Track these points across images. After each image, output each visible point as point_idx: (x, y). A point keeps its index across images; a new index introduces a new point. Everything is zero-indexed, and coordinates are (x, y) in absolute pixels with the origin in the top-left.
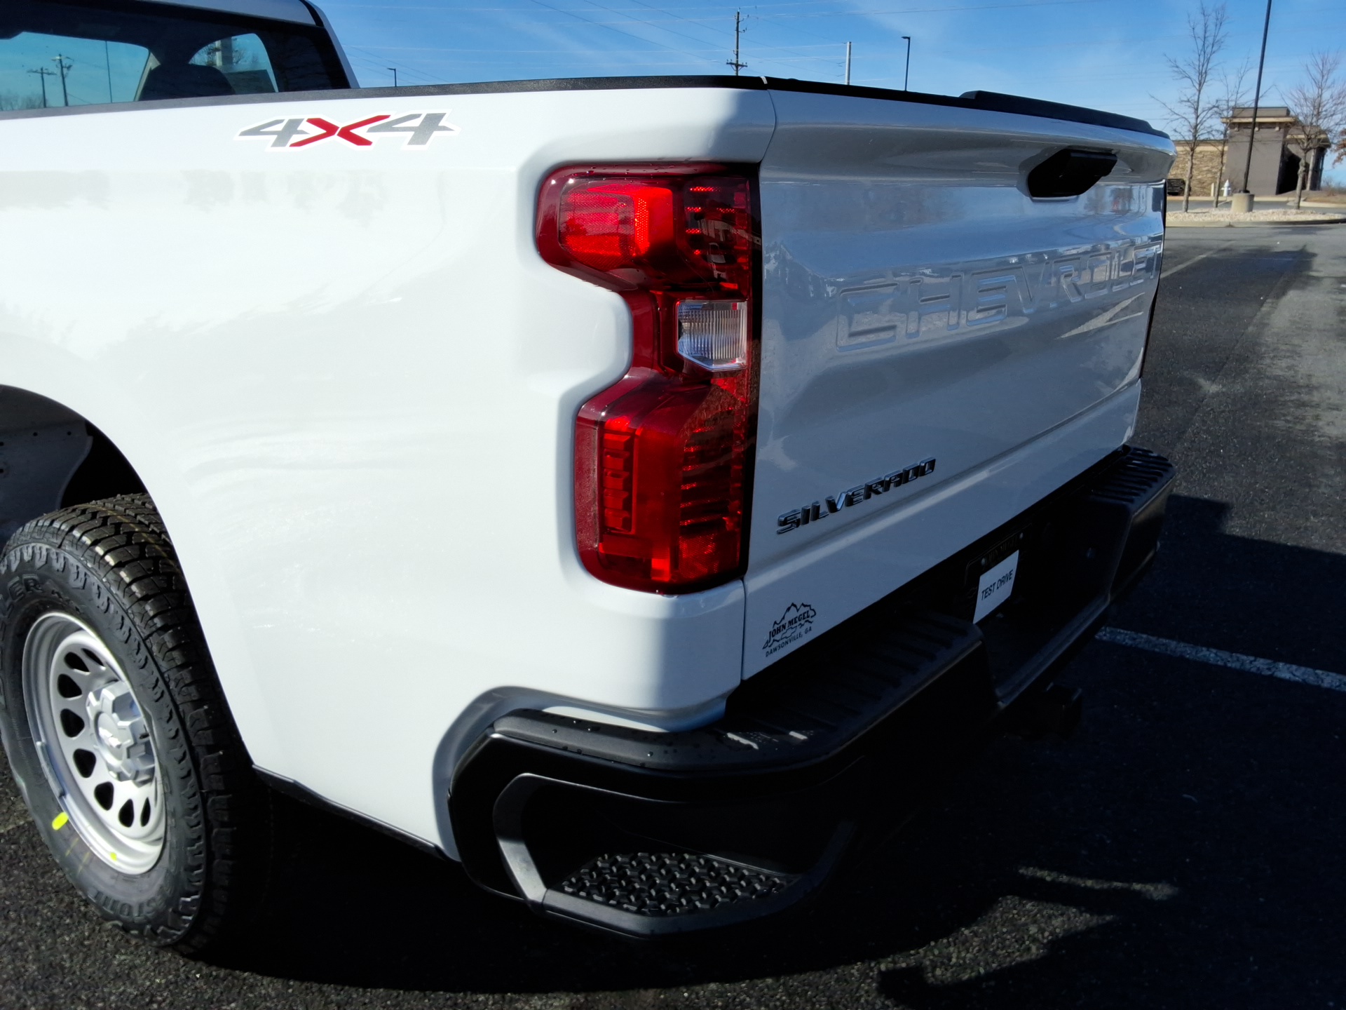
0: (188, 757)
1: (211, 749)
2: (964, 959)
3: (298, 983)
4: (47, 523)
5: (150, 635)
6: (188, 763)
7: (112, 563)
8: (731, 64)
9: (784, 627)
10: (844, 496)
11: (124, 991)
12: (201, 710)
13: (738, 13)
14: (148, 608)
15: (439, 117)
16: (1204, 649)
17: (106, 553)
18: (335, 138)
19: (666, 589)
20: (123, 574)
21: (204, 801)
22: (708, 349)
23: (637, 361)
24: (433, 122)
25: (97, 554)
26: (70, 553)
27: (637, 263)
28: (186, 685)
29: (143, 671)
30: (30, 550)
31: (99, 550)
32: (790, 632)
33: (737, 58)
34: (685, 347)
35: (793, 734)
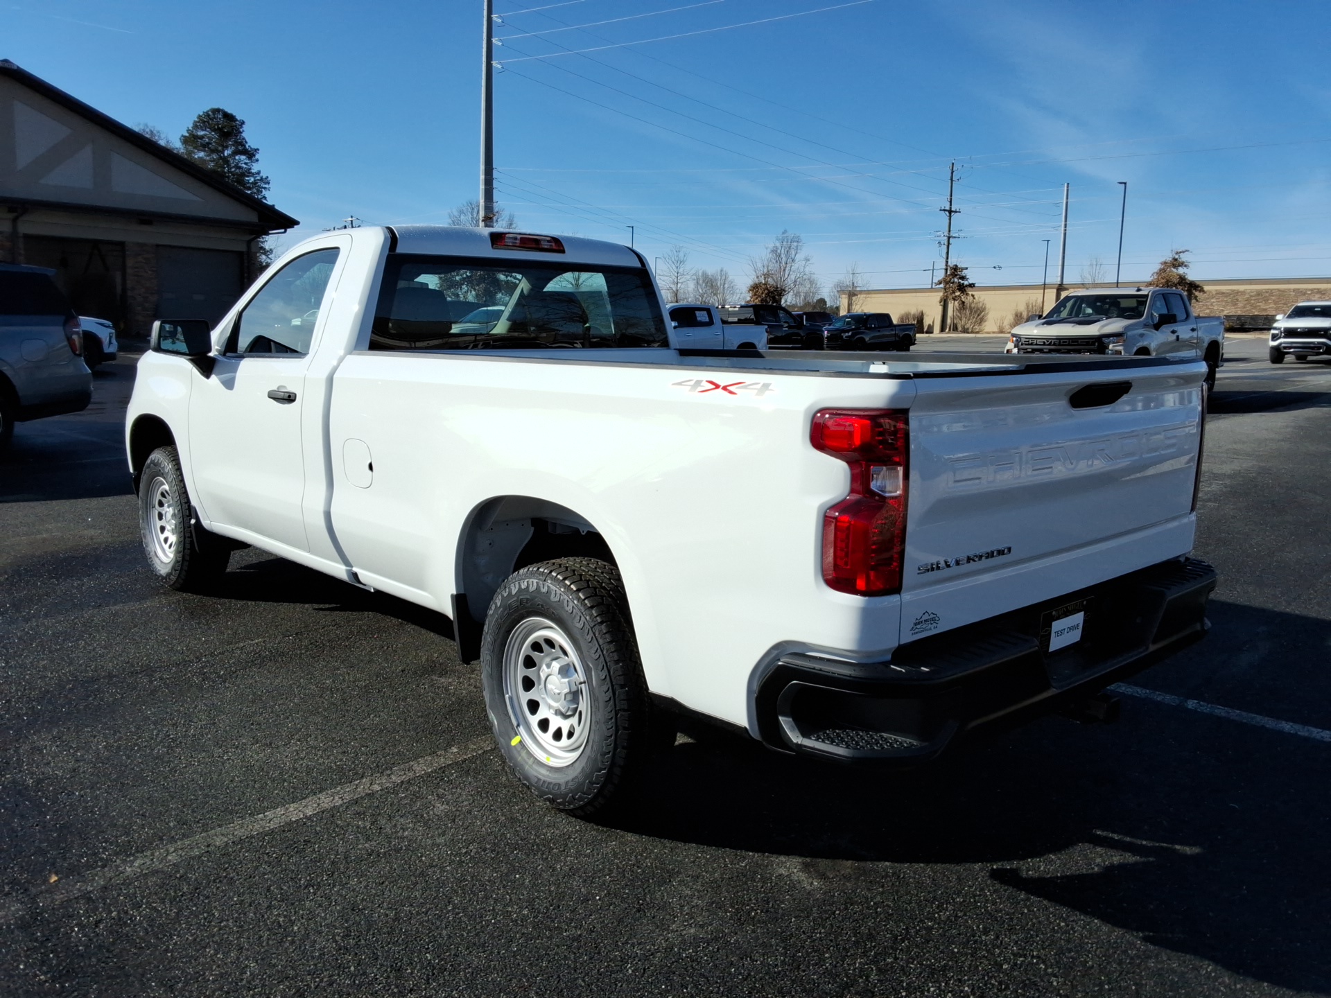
0: (610, 690)
1: (622, 687)
2: (1049, 869)
3: (647, 837)
4: (535, 569)
5: (594, 626)
6: (610, 693)
7: (575, 589)
8: (944, 210)
9: (922, 622)
10: (954, 560)
11: (554, 832)
12: (619, 666)
13: (953, 164)
14: (594, 612)
15: (769, 385)
16: (1283, 722)
17: (571, 584)
18: (720, 390)
19: (863, 594)
20: (581, 595)
21: (616, 715)
22: (884, 487)
23: (852, 491)
24: (766, 386)
25: (566, 584)
26: (551, 584)
27: (854, 450)
28: (612, 652)
29: (590, 644)
30: (526, 583)
31: (567, 582)
32: (924, 626)
33: (951, 205)
34: (874, 485)
35: (922, 668)
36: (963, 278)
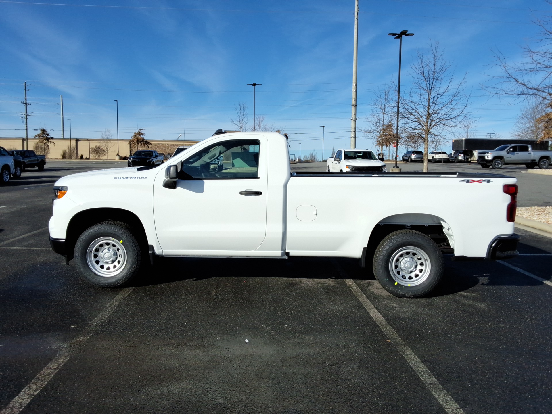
8: (23, 103)
13: (25, 83)
33: (26, 101)
36: (48, 135)
